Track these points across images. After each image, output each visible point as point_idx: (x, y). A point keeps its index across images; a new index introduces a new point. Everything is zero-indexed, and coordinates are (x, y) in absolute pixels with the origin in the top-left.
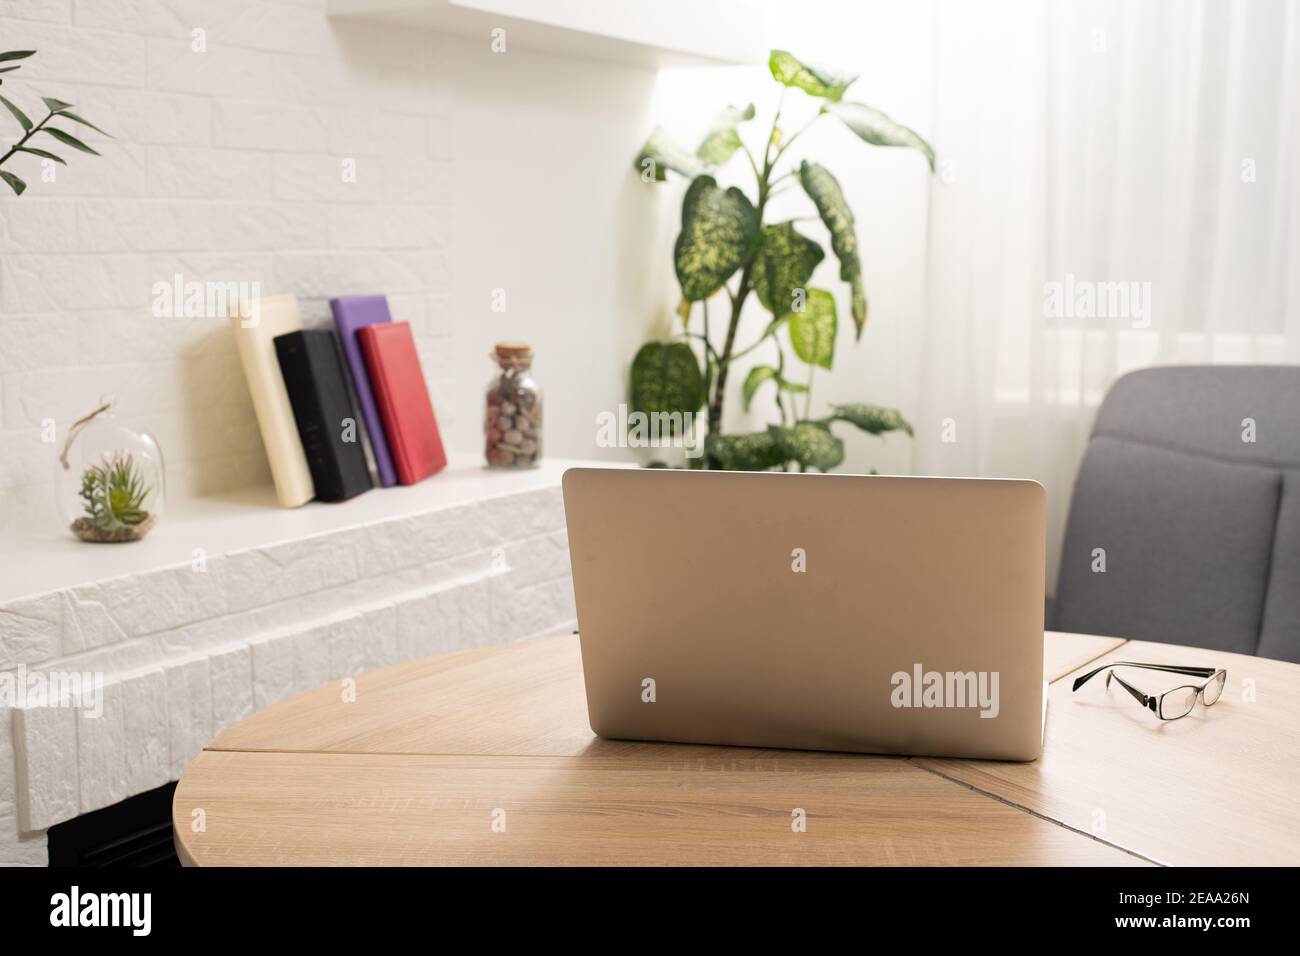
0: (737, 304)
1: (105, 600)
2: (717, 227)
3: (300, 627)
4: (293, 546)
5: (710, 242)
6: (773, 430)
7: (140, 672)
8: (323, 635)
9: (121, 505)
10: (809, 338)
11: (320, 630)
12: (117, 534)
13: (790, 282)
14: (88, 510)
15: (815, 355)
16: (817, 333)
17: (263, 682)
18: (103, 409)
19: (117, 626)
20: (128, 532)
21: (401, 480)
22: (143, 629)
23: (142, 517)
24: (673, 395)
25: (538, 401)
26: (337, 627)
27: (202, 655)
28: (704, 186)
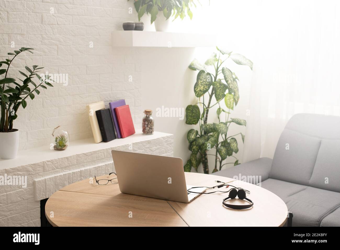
0: (211, 97)
1: (52, 163)
2: (204, 82)
3: (92, 167)
4: (90, 152)
5: (202, 85)
6: (214, 124)
7: (58, 175)
8: (96, 168)
9: (61, 144)
10: (229, 103)
11: (96, 167)
12: (60, 149)
13: (220, 93)
14: (56, 144)
15: (230, 107)
16: (230, 102)
17: (83, 177)
18: (58, 127)
19: (54, 167)
20: (62, 148)
21: (122, 137)
22: (59, 167)
23: (65, 146)
24: (194, 116)
25: (153, 121)
26: (99, 167)
27: (71, 172)
28: (202, 72)
